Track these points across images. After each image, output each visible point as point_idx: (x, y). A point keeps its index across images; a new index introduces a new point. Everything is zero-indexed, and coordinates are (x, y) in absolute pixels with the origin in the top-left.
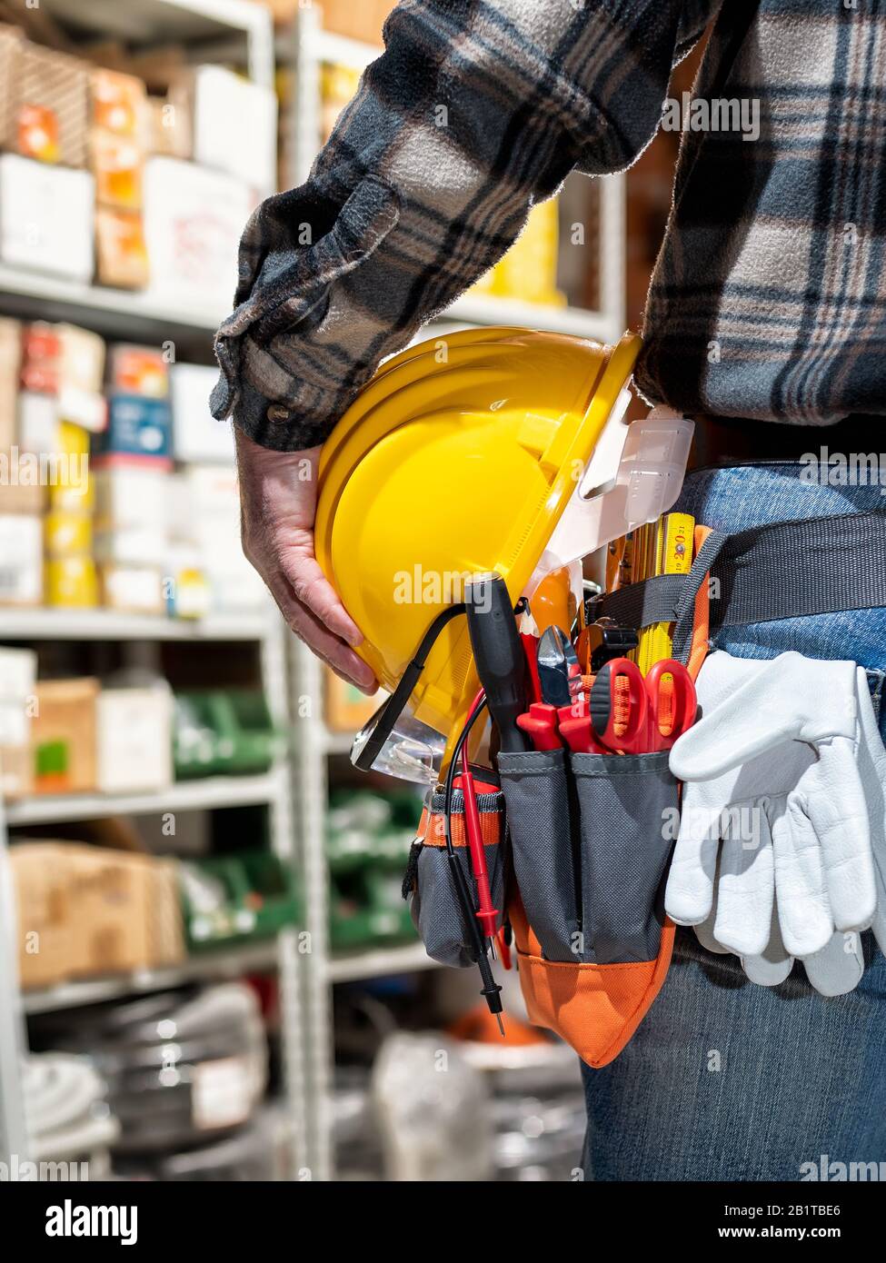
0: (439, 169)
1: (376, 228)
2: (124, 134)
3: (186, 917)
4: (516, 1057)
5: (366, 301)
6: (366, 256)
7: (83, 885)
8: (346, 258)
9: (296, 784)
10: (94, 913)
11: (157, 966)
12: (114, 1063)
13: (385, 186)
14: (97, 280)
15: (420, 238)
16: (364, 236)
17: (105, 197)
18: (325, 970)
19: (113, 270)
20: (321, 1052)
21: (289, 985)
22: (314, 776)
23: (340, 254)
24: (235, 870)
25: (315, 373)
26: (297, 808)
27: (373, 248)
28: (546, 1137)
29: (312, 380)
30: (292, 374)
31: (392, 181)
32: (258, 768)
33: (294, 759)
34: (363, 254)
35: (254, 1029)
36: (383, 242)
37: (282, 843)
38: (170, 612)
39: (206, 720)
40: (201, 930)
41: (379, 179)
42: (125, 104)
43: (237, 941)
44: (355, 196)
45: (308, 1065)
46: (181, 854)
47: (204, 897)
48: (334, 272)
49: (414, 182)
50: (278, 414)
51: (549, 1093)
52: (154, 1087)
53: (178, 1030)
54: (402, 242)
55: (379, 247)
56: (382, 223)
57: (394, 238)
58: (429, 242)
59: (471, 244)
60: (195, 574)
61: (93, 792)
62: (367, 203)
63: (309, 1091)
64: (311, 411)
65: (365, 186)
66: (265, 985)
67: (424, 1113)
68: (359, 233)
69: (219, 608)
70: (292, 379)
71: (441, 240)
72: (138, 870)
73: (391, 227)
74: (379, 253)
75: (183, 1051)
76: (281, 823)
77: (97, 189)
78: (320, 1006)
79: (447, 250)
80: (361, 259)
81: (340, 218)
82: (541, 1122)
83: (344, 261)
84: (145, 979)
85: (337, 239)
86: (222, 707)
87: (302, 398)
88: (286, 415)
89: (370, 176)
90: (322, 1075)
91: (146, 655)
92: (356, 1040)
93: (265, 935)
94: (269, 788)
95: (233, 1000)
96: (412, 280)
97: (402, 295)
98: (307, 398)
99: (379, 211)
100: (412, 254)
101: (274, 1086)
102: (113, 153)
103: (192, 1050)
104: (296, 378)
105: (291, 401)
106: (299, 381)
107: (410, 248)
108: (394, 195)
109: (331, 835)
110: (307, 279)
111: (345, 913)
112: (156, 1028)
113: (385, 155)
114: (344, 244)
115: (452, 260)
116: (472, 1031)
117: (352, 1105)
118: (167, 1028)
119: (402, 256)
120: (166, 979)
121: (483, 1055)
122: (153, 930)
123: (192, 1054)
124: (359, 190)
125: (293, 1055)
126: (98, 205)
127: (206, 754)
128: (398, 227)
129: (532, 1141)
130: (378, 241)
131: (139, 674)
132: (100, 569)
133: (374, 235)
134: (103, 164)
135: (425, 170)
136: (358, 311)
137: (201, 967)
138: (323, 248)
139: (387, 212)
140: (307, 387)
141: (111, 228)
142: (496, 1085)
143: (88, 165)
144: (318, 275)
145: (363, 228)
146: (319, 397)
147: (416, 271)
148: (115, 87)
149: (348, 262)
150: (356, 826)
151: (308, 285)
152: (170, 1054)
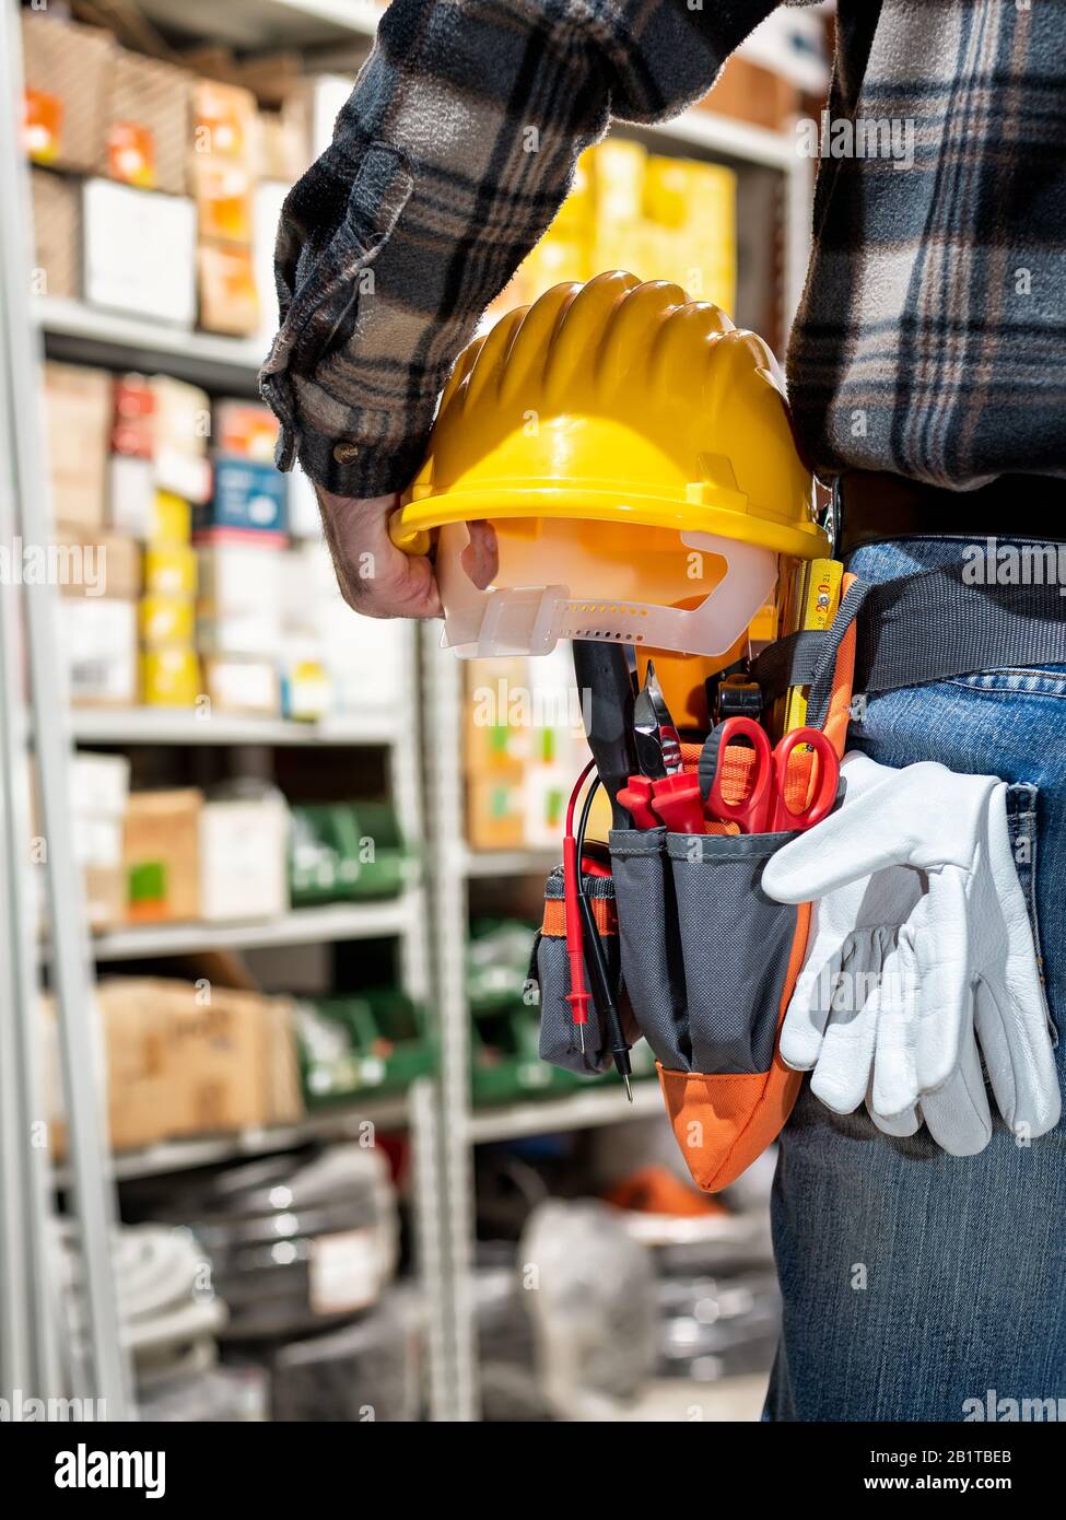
0: (448, 121)
1: (390, 202)
2: (230, 155)
3: (304, 1068)
4: (688, 1230)
5: (396, 293)
6: (386, 239)
7: (184, 1029)
8: (365, 247)
9: (431, 912)
10: (196, 1061)
11: (270, 1125)
12: (219, 1236)
13: (391, 152)
14: (200, 326)
15: (444, 208)
16: (379, 215)
17: (211, 229)
18: (464, 1128)
19: (218, 315)
20: (461, 1224)
21: (424, 1147)
22: (452, 903)
23: (358, 244)
24: (360, 1011)
25: (371, 396)
26: (433, 939)
27: (391, 228)
28: (723, 1323)
29: (370, 405)
30: (347, 404)
31: (399, 144)
32: (388, 894)
33: (429, 883)
34: (382, 237)
35: (382, 1197)
36: (400, 218)
37: (415, 982)
38: (286, 715)
39: (327, 838)
40: (321, 1082)
41: (385, 145)
42: (232, 121)
43: (362, 1096)
44: (363, 172)
45: (446, 1240)
46: (299, 995)
47: (324, 1043)
48: (355, 266)
49: (422, 142)
50: (346, 453)
51: (726, 1272)
52: (267, 1264)
53: (294, 1198)
54: (422, 216)
55: (398, 224)
56: (396, 196)
57: (413, 211)
58: (456, 212)
59: (508, 208)
60: (314, 668)
61: (196, 921)
62: (377, 176)
63: (447, 1270)
64: (380, 440)
65: (372, 156)
66: (395, 1145)
67: (580, 1295)
68: (373, 213)
69: (341, 707)
70: (349, 409)
71: (471, 209)
72: (247, 1011)
73: (406, 197)
74: (399, 231)
75: (300, 1223)
76: (414, 959)
77: (199, 221)
78: (459, 1171)
79: (479, 219)
80: (380, 243)
81: (352, 201)
82: (716, 1305)
83: (364, 251)
84: (255, 1139)
85: (352, 227)
86: (345, 821)
87: (367, 428)
88: (355, 452)
89: (375, 143)
90: (462, 1249)
91: (257, 762)
92: (501, 1210)
93: (395, 1088)
94: (401, 917)
95: (357, 1163)
96: (446, 261)
97: (438, 281)
98: (373, 427)
99: (390, 181)
100: (437, 228)
101: (405, 1264)
102: (219, 178)
103: (311, 1221)
104: (352, 407)
105: (355, 434)
106: (357, 411)
107: (434, 221)
108: (403, 160)
109: (471, 971)
110: (330, 280)
111: (488, 1061)
112: (268, 1196)
113: (387, 117)
114: (360, 230)
115: (487, 229)
116: (637, 1199)
117: (496, 1286)
118: (281, 1196)
119: (427, 233)
120: (280, 1139)
121: (649, 1228)
122: (266, 1083)
123: (311, 1227)
124: (366, 163)
125: (428, 1227)
126: (201, 238)
127: (326, 878)
128: (414, 197)
129: (704, 1327)
130: (395, 217)
131: (248, 784)
132: (203, 663)
133: (389, 212)
134: (207, 191)
135: (433, 125)
136: (390, 305)
137: (320, 1125)
138: (339, 241)
139: (398, 181)
140: (368, 414)
141: (216, 266)
142: (665, 1263)
143: (189, 192)
144: (340, 273)
145: (376, 205)
146: (385, 421)
147: (448, 250)
148: (221, 101)
149: (368, 250)
150: (501, 961)
151: (331, 288)
152: (284, 1225)
